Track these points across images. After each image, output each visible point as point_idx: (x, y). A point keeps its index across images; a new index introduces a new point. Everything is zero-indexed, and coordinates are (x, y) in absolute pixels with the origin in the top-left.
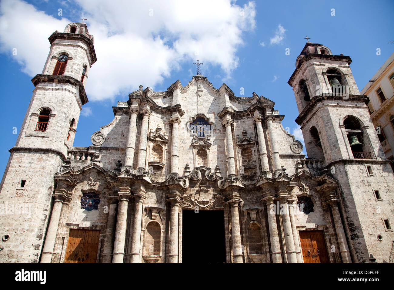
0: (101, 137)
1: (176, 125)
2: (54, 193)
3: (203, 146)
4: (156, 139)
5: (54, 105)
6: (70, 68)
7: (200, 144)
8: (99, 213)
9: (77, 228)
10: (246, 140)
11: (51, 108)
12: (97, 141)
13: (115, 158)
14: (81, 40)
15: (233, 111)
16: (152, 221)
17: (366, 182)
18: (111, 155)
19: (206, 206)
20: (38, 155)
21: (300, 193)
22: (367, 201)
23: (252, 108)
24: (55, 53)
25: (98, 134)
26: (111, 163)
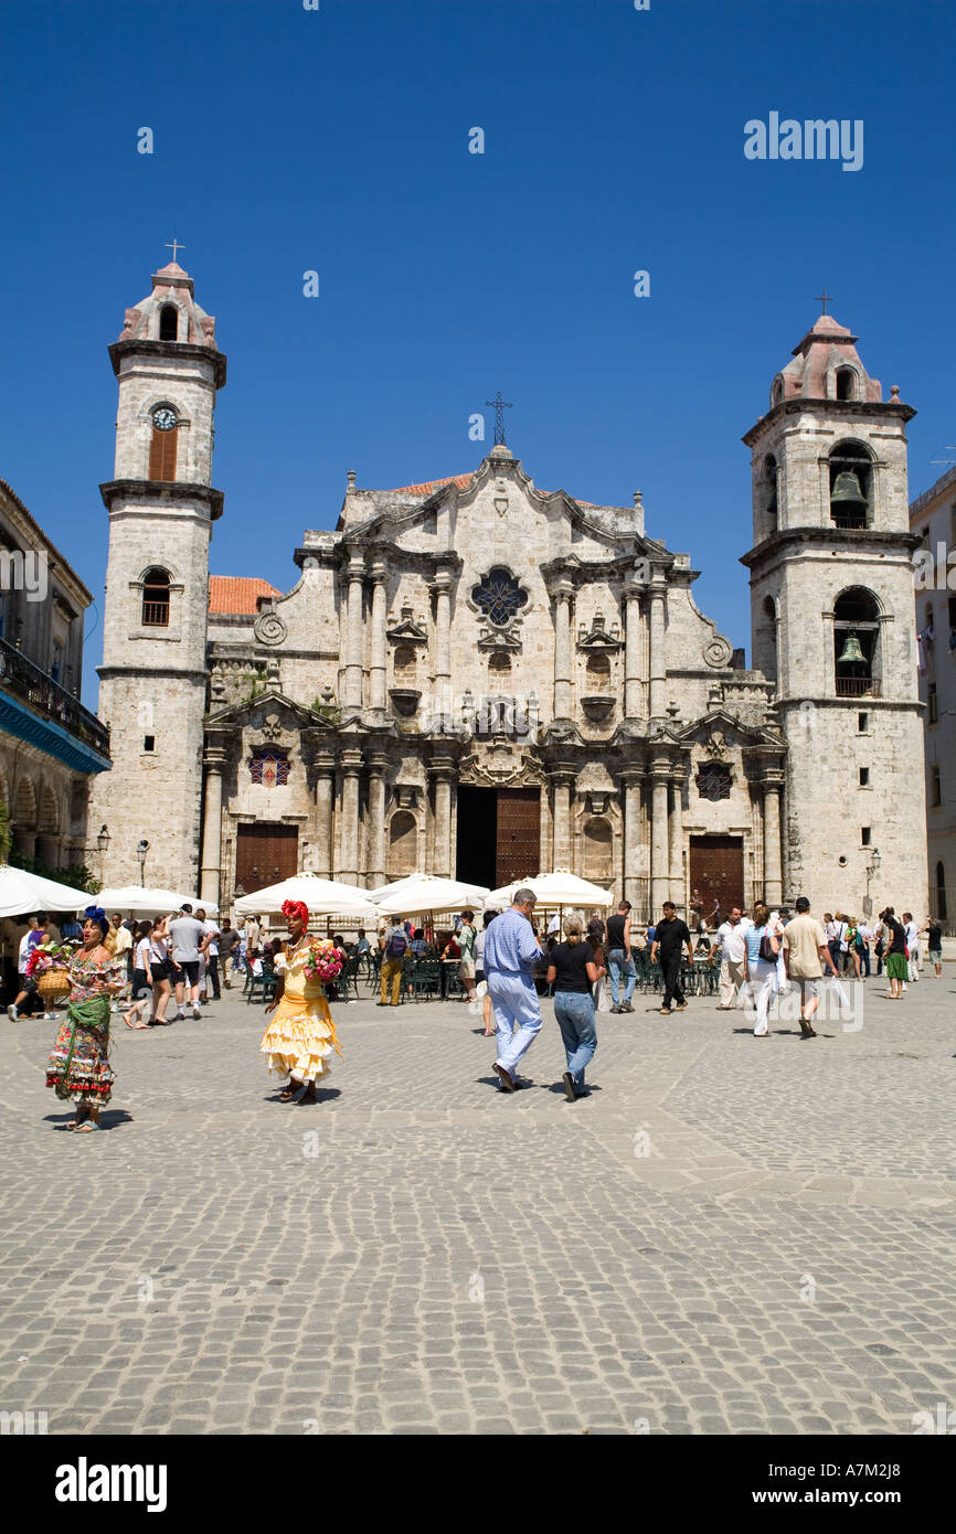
0: (277, 626)
1: (443, 601)
2: (205, 757)
3: (504, 647)
4: (403, 635)
5: (175, 561)
6: (190, 451)
7: (498, 642)
8: (293, 792)
9: (252, 822)
10: (600, 637)
11: (169, 568)
12: (270, 635)
13: (315, 675)
14: (200, 360)
15: (577, 566)
16: (399, 809)
17: (846, 749)
18: (304, 668)
19: (504, 779)
20: (166, 682)
21: (705, 758)
22: (837, 789)
23: (621, 564)
24: (141, 403)
25: (269, 618)
26: (306, 686)
